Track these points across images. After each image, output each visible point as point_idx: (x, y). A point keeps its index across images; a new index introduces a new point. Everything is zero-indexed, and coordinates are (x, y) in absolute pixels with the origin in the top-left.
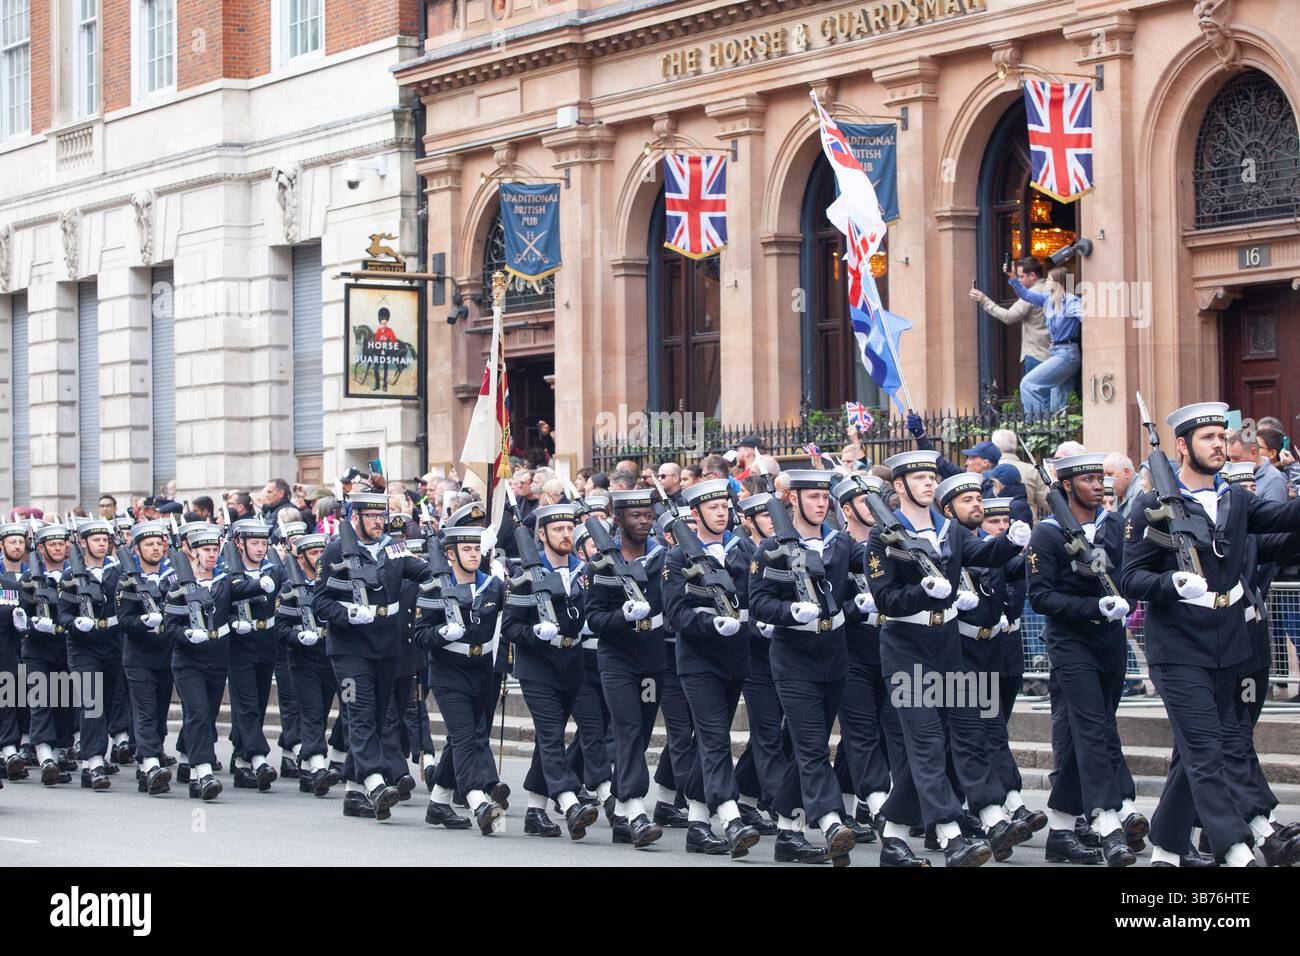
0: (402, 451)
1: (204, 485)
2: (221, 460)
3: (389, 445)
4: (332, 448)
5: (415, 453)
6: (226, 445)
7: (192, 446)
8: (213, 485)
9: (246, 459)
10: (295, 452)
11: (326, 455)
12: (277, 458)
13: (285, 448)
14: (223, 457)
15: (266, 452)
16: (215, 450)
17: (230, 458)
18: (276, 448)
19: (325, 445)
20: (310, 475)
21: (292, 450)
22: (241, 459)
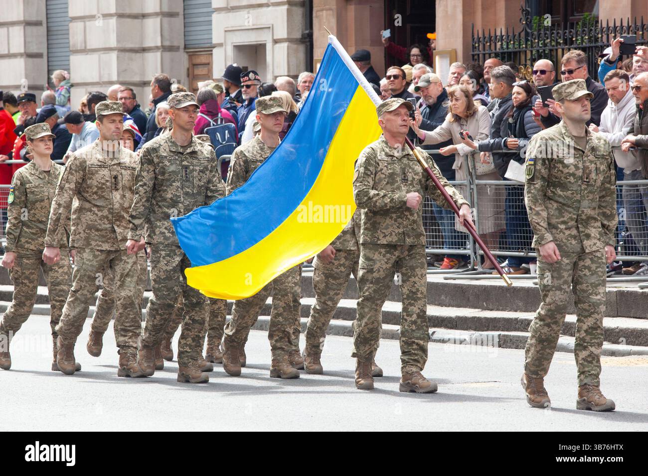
0: (288, 47)
1: (96, 80)
2: (114, 55)
3: (276, 42)
4: (221, 45)
5: (301, 49)
6: (118, 41)
7: (85, 42)
8: (106, 79)
9: (138, 55)
10: (185, 48)
11: (215, 51)
12: (168, 55)
13: (176, 44)
14: (116, 52)
15: (157, 48)
16: (107, 46)
17: (123, 54)
18: (167, 43)
19: (215, 41)
20: (200, 71)
21: (182, 46)
22: (133, 55)
